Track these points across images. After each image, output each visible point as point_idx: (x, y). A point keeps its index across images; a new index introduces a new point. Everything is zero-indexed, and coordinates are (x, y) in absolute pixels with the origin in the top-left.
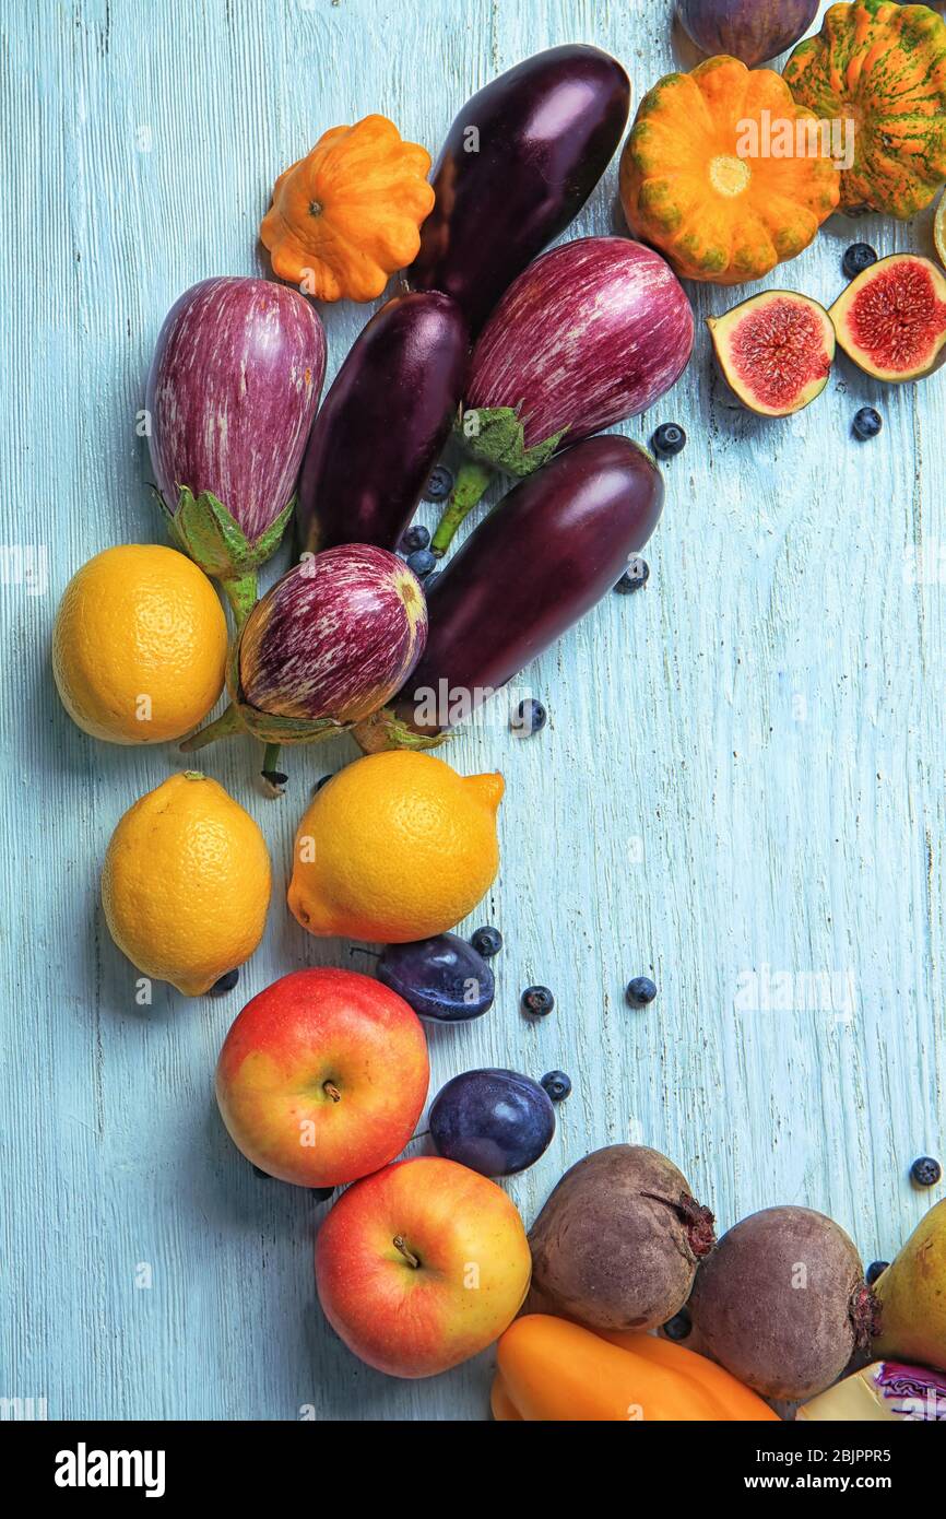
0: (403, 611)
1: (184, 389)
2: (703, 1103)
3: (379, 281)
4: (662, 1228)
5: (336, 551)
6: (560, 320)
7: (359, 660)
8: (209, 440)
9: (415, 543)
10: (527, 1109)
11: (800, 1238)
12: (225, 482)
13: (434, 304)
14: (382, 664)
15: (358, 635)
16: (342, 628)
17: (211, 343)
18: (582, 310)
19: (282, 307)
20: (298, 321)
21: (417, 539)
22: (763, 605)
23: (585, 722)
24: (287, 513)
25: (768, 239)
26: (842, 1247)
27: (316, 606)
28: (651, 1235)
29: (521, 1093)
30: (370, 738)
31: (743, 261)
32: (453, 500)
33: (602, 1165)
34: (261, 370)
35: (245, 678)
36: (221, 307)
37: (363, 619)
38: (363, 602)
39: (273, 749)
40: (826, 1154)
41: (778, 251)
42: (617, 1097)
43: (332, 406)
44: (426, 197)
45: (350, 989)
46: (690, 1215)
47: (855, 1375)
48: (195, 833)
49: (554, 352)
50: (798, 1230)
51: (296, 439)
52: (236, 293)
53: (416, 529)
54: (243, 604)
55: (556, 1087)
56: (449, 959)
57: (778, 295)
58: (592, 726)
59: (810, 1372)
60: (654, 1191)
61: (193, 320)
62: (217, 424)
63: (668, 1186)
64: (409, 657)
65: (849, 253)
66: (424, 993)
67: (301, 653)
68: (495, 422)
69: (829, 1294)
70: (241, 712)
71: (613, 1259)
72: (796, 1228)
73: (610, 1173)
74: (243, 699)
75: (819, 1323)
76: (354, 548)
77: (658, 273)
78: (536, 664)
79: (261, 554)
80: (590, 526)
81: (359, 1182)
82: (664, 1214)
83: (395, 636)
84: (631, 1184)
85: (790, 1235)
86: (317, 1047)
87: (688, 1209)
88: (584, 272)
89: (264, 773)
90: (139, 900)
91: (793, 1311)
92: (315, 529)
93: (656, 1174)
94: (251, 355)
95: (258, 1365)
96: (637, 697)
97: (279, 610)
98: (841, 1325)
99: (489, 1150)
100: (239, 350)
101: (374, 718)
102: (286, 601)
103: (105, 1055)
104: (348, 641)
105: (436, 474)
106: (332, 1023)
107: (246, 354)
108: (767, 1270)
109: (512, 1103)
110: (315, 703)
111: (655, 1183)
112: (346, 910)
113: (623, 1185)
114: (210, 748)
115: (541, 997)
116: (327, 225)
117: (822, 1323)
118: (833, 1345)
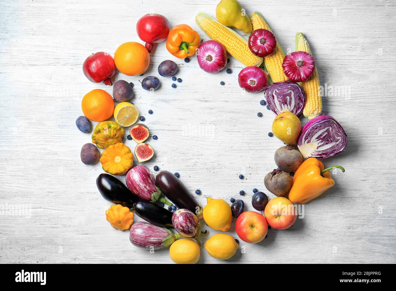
0: (182, 213)
1: (147, 244)
3: (131, 213)
5: (173, 222)
6: (139, 187)
7: (189, 220)
8: (155, 241)
9: (170, 209)
10: (258, 196)
12: (161, 238)
13: (135, 206)
14: (190, 216)
15: (186, 220)
16: (185, 222)
17: (140, 240)
18: (138, 183)
19: (135, 229)
20: (137, 226)
21: (170, 208)
22: (182, 155)
23: (199, 183)
24: (165, 229)
25: (128, 154)
27: (181, 226)
28: (276, 180)
29: (255, 197)
30: (200, 217)
31: (131, 158)
32: (164, 203)
34: (145, 232)
35: (191, 237)
36: (135, 238)
37: (183, 219)
38: (181, 219)
39: (202, 232)
40: (267, 150)
41: (130, 153)
42: (257, 181)
43: (150, 221)
44: (119, 206)
45: (239, 223)
46: (274, 173)
47: (299, 149)
48: (214, 245)
49: (144, 188)
50: (278, 156)
51: (155, 227)
52: (132, 235)
53: (168, 208)
54: (179, 236)
55: (255, 191)
56: (235, 207)
57: (135, 152)
58: (200, 182)
59: (299, 157)
60: (271, 178)
61: (136, 242)
62: (152, 239)
64: (189, 212)
65: (129, 139)
66: (240, 211)
67: (188, 229)
68: (154, 197)
69: (287, 153)
70: (196, 238)
71: (280, 186)
74: (194, 237)
76: (172, 220)
77: (133, 171)
78: (190, 191)
79: (172, 233)
80: (170, 183)
81: (267, 222)
82: (274, 177)
83: (186, 214)
84: (269, 181)
85: (278, 158)
86: (246, 228)
87: (273, 173)
88: (132, 183)
89: (205, 234)
90: (223, 254)
91: (289, 159)
92: (169, 225)
94: (142, 234)
95: (296, 239)
96: (196, 175)
97: (181, 231)
98: (292, 152)
99: (264, 202)
100: (142, 236)
101: (198, 217)
102: (180, 230)
103: (247, 260)
104: (187, 221)
105: (160, 205)
106: (243, 226)
107: (142, 235)
109: (257, 198)
110: (195, 226)
111: (269, 178)
112: (226, 223)
113: (270, 183)
114: (201, 242)
115: (241, 193)
116: (123, 221)
117: (291, 154)
118: (294, 153)
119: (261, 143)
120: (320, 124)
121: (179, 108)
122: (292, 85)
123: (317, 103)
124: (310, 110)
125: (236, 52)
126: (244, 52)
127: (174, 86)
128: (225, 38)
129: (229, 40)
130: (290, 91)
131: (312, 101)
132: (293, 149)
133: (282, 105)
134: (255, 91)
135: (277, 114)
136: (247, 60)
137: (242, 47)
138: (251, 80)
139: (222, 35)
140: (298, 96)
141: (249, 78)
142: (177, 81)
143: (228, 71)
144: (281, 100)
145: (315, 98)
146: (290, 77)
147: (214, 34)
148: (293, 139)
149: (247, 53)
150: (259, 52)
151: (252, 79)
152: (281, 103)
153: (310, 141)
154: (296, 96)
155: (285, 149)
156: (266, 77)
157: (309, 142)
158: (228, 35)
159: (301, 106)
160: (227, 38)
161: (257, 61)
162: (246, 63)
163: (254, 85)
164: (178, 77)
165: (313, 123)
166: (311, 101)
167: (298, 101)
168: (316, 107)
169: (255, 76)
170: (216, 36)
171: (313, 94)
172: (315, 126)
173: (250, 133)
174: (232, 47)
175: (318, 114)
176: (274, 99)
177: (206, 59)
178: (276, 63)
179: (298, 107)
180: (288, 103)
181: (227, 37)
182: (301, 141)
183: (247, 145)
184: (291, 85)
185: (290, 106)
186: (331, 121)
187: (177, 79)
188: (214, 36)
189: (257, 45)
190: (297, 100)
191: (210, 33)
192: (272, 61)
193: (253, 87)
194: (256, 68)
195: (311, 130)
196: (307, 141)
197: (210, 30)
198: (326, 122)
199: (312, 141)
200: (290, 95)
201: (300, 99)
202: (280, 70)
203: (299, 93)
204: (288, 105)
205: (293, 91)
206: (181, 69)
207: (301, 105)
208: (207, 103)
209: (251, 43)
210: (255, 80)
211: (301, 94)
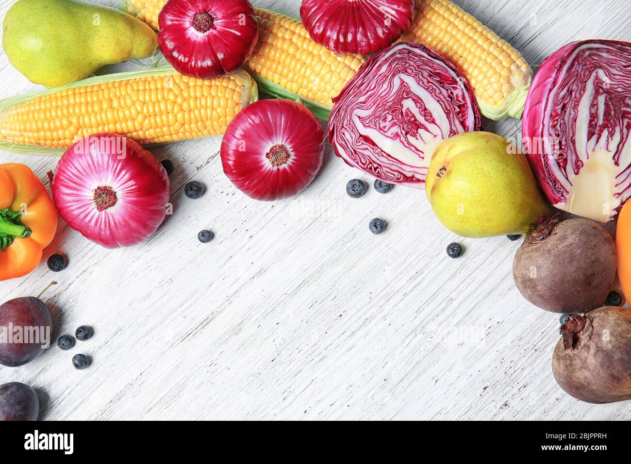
2: (511, 367)
4: (591, 346)
11: (537, 283)
26: (523, 261)
33: (583, 393)
40: (485, 297)
42: (543, 408)
46: (571, 338)
47: (571, 212)
50: (534, 285)
59: (589, 232)
63: (567, 357)
69: (549, 251)
71: (626, 358)
72: (533, 287)
73: (585, 387)
75: (567, 246)
82: (583, 350)
84: (582, 375)
85: (539, 288)
87: (569, 341)
91: (571, 261)
93: (566, 366)
98: (558, 236)
108: (563, 285)
113: (586, 378)
117: (565, 244)
118: (570, 231)
119: (453, 295)
120: (562, 87)
121: (151, 409)
122: (387, 55)
123: (496, 53)
124: (495, 86)
125: (162, 120)
126: (184, 99)
127: (83, 361)
128: (101, 110)
129: (115, 104)
130: (397, 82)
131: (480, 59)
132: (555, 224)
133: (411, 139)
134: (307, 175)
135: (418, 181)
136: (209, 111)
137: (165, 92)
138: (267, 154)
139: (83, 110)
140: (430, 76)
141: (257, 153)
142: (79, 342)
143: (190, 193)
144: (395, 129)
145: (479, 46)
146: (364, 44)
147: (63, 128)
148: (530, 200)
149: (192, 94)
150: (220, 56)
151: (267, 147)
152: (403, 139)
153: (578, 160)
154: (425, 81)
155: (534, 247)
156: (301, 108)
157: (578, 166)
158: (101, 97)
159: (464, 98)
160: (105, 106)
161: (237, 90)
162: (215, 123)
163: (290, 161)
164: (71, 328)
165: (539, 102)
166: (475, 61)
167: (444, 91)
168: (504, 63)
169: (269, 132)
170: (72, 128)
171: (463, 42)
172: (555, 104)
173: (399, 296)
174: (140, 117)
175: (525, 78)
176: (374, 144)
177: (100, 208)
178: (291, 50)
179: (458, 110)
180: (421, 119)
181: (100, 102)
182: (555, 181)
183: (420, 337)
184: (386, 60)
185: (433, 122)
186: (584, 51)
187: (74, 335)
188: (67, 133)
189: (197, 48)
190: (438, 91)
191: (48, 134)
192: (278, 55)
193: (290, 167)
194: (250, 109)
195: (554, 126)
196: (569, 168)
197: (43, 128)
198: (572, 65)
199: (583, 157)
200: (405, 92)
201: (444, 80)
202: (320, 56)
203: (427, 65)
204: (426, 124)
205: (405, 71)
206: (62, 300)
207: (460, 94)
208: (211, 325)
209: (175, 54)
210: (279, 141)
211: (433, 63)
